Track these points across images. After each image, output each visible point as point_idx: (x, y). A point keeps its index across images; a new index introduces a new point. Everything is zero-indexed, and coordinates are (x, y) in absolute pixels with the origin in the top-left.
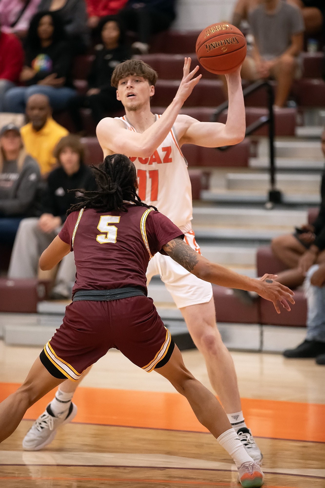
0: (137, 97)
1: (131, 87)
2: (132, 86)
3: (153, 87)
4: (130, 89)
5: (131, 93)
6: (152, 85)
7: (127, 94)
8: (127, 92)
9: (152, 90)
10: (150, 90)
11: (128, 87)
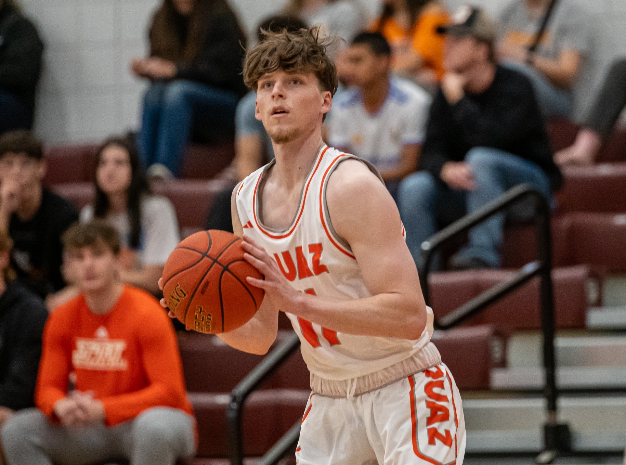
0: (290, 115)
1: (281, 96)
2: (281, 93)
3: (328, 95)
4: (277, 100)
5: (280, 108)
6: (328, 90)
7: (273, 110)
8: (271, 105)
9: (325, 101)
10: (323, 100)
11: (273, 97)
